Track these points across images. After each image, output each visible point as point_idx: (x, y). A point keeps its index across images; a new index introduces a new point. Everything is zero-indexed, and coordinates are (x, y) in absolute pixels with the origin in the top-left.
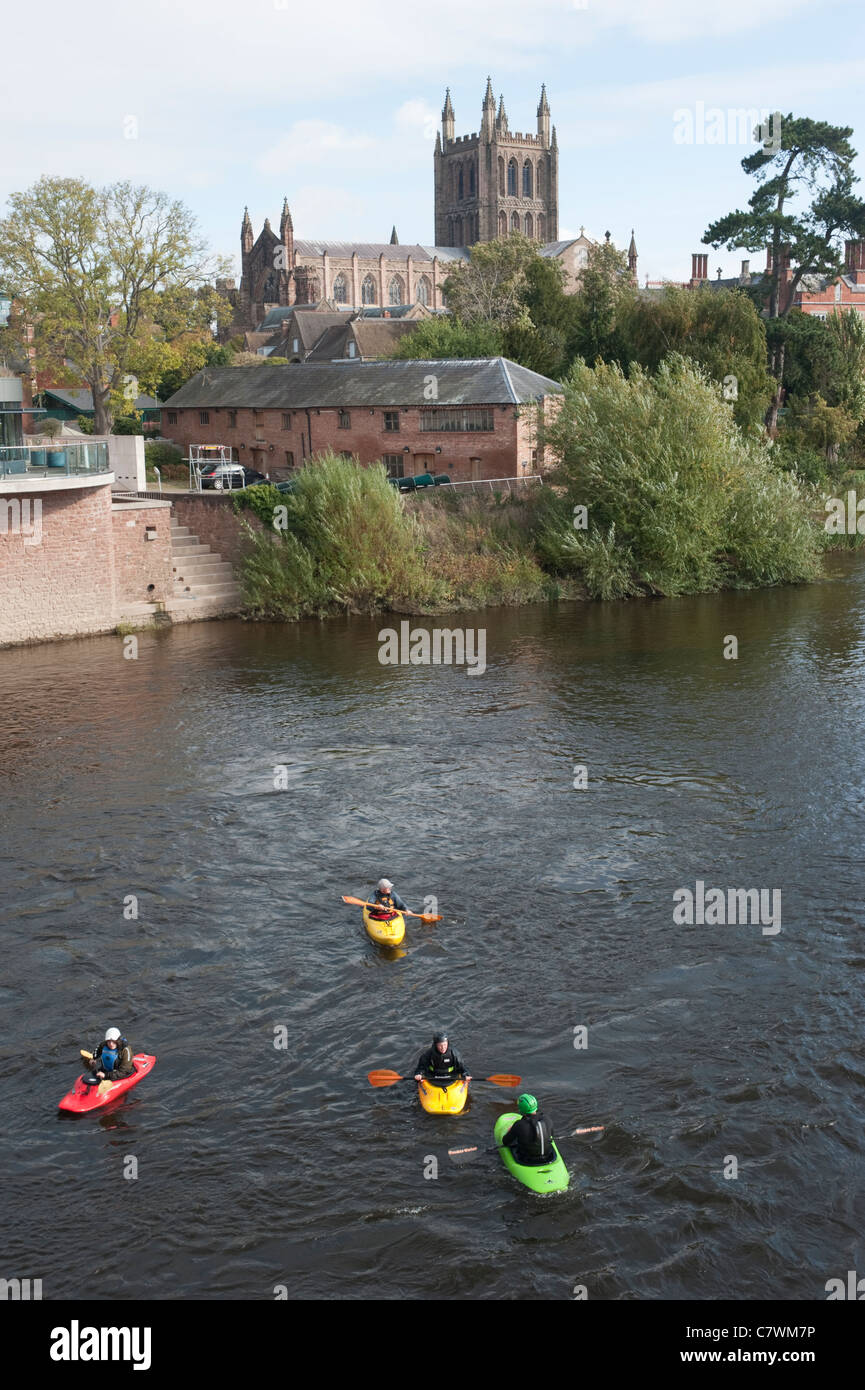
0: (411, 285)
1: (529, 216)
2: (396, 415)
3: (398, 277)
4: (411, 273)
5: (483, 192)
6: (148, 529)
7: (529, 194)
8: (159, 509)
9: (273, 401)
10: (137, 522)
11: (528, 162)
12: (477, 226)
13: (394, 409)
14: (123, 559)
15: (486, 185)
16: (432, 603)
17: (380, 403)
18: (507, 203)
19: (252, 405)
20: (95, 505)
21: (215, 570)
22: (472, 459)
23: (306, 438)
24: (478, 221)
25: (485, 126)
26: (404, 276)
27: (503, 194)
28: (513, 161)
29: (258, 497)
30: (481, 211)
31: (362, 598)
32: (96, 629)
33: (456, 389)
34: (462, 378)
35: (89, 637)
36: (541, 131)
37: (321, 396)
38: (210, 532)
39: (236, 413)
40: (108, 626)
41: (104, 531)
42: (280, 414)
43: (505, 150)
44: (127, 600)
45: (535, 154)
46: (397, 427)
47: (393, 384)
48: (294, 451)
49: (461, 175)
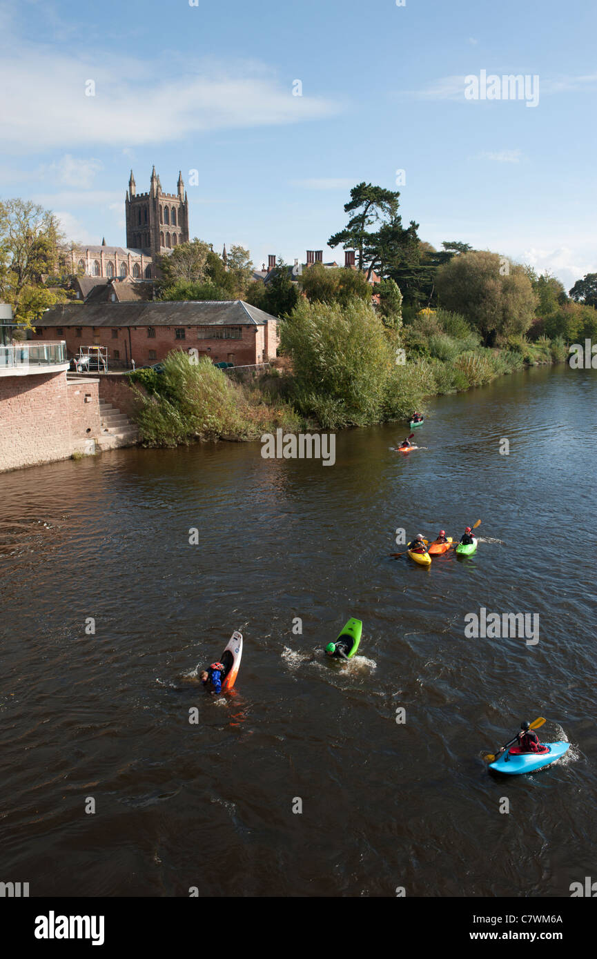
0: (117, 267)
1: (175, 235)
2: (183, 331)
3: (110, 263)
4: (117, 261)
5: (152, 221)
6: (87, 395)
7: (175, 225)
8: (93, 383)
9: (105, 322)
10: (80, 392)
11: (174, 208)
12: (149, 238)
13: (182, 327)
14: (73, 414)
15: (153, 218)
16: (246, 435)
17: (173, 324)
18: (164, 228)
19: (92, 325)
20: (60, 382)
21: (118, 419)
22: (229, 354)
23: (128, 343)
24: (149, 236)
25: (152, 189)
26: (113, 262)
27: (162, 224)
28: (166, 207)
29: (145, 376)
30: (151, 231)
31: (207, 433)
32: (61, 457)
33: (217, 316)
34: (219, 311)
35: (58, 461)
36: (179, 193)
37: (135, 320)
38: (112, 396)
39: (81, 329)
40: (68, 455)
41: (65, 397)
42: (110, 330)
43: (163, 202)
44: (75, 438)
45: (177, 205)
46: (184, 336)
47: (178, 314)
48: (120, 350)
49: (140, 213)
